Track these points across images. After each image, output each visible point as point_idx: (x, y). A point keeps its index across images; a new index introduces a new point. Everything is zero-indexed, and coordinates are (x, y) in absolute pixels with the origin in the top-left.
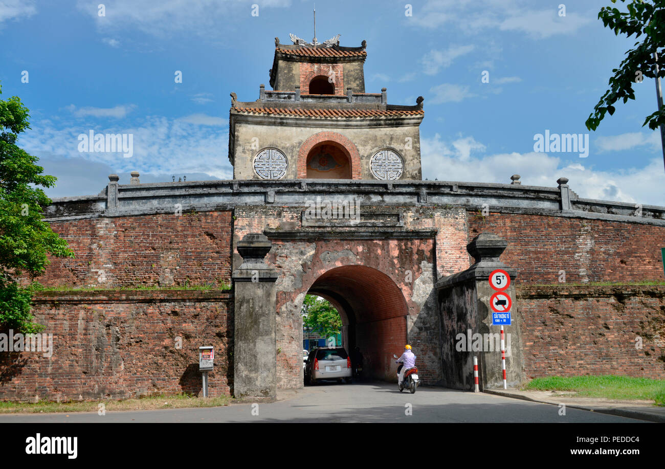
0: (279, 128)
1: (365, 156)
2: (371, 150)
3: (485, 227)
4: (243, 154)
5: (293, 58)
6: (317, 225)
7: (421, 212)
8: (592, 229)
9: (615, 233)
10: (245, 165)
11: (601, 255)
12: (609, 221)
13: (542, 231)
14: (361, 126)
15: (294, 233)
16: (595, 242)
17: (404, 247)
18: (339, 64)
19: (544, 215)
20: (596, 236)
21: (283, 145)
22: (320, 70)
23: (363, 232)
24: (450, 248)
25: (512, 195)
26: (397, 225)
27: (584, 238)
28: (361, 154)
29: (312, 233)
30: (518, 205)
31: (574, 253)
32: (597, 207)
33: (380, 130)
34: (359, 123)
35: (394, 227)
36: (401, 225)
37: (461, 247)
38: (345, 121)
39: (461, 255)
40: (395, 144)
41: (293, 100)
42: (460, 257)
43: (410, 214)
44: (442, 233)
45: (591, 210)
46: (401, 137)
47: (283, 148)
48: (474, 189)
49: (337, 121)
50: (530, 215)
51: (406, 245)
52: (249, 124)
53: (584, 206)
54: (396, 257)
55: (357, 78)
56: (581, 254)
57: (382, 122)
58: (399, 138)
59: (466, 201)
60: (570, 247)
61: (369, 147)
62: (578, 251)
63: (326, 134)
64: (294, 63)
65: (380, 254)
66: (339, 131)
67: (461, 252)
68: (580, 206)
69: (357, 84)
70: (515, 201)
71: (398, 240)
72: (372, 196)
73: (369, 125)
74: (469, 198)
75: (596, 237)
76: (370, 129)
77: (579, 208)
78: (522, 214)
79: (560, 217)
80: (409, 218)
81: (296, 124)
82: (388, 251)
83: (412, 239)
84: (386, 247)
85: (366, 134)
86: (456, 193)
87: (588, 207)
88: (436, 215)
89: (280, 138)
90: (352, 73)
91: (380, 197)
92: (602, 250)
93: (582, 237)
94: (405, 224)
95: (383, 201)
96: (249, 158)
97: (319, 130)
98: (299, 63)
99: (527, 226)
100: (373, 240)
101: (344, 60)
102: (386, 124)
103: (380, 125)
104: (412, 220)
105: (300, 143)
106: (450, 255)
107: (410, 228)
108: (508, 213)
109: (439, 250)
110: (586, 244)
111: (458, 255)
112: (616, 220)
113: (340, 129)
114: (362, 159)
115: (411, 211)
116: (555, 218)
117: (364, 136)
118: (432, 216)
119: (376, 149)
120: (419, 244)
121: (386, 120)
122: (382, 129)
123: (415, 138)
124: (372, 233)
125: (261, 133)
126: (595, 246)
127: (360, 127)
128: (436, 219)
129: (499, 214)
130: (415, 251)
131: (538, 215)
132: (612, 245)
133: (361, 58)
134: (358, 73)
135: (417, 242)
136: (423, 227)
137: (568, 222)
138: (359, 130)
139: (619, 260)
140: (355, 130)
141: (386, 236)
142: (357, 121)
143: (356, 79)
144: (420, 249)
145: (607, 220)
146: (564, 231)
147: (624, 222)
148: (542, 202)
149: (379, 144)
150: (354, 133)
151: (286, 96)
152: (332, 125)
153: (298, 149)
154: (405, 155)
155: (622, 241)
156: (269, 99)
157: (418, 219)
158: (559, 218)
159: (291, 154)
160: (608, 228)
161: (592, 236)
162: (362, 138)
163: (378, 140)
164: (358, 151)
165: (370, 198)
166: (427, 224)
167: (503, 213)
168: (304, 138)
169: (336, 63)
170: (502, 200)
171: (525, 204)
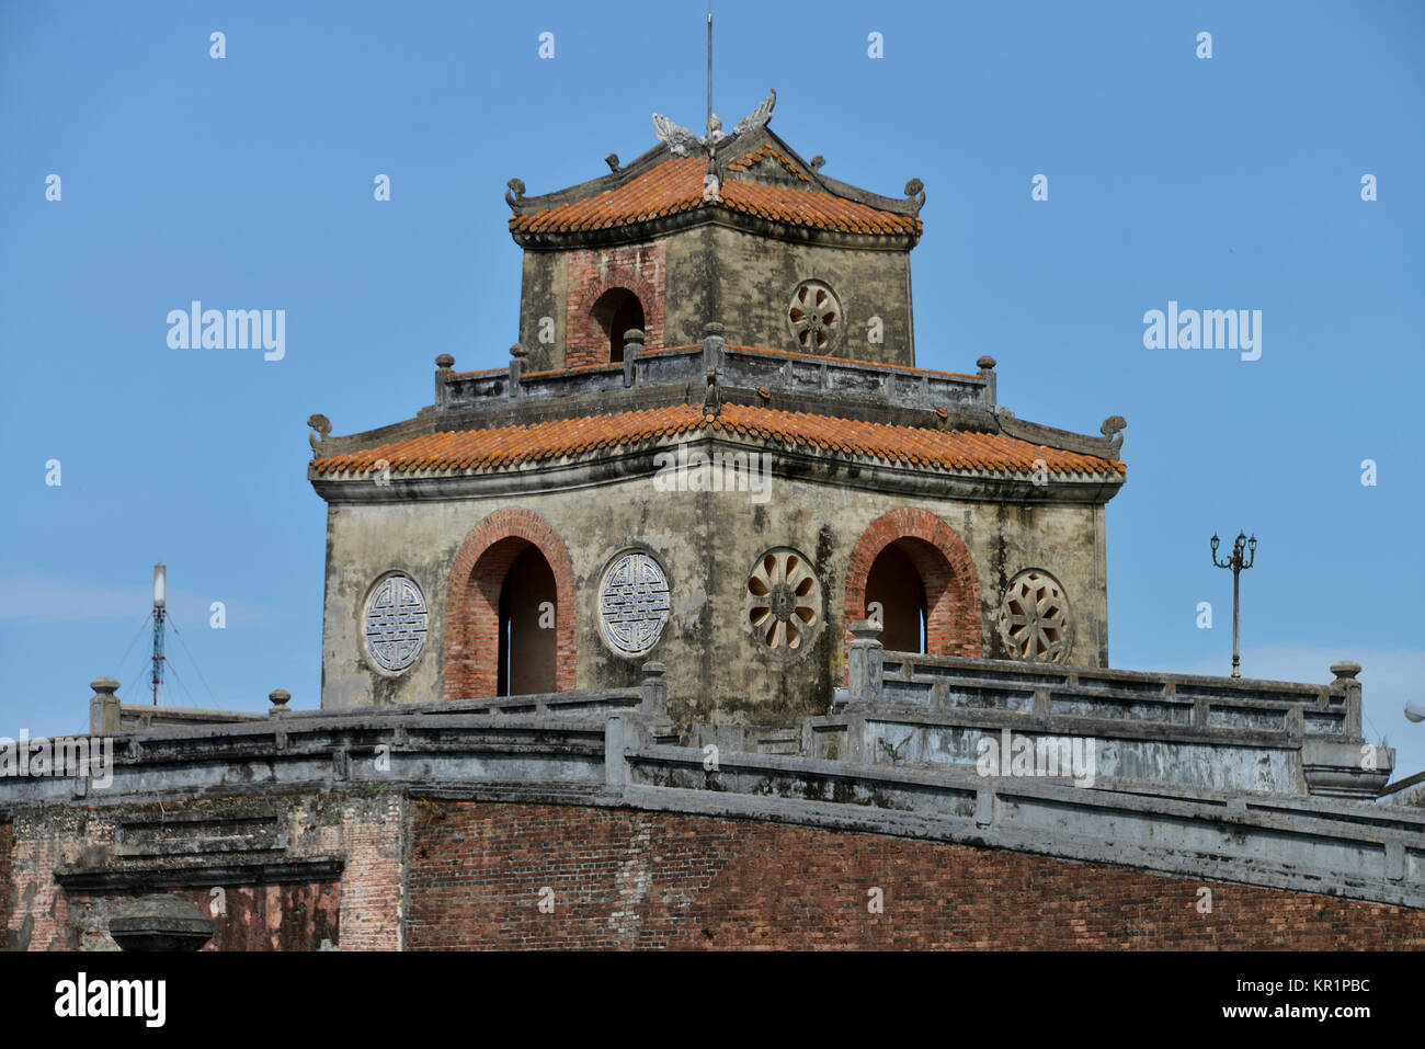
0: (411, 508)
1: (586, 576)
2: (599, 556)
3: (441, 843)
4: (339, 597)
5: (549, 243)
6: (137, 853)
7: (319, 808)
8: (651, 841)
9: (698, 850)
10: (344, 629)
11: (662, 916)
12: (689, 814)
13: (552, 850)
14: (575, 482)
15: (99, 874)
16: (654, 877)
17: (291, 904)
18: (657, 243)
19: (559, 805)
20: (658, 859)
21: (417, 560)
22: (612, 267)
23: (212, 868)
24: (365, 905)
25: (506, 749)
26: (273, 847)
27: (633, 869)
28: (577, 573)
29: (129, 873)
30: (523, 774)
31: (607, 913)
32: (685, 771)
33: (621, 490)
34: (568, 475)
35: (267, 850)
36: (281, 847)
37: (386, 901)
38: (536, 472)
39: (385, 923)
40: (652, 532)
41: (505, 395)
42: (382, 927)
43: (301, 815)
44: (354, 863)
45: (671, 783)
46: (667, 505)
47: (416, 572)
48: (439, 736)
49: (521, 474)
50: (533, 803)
51: (295, 896)
52: (353, 504)
53: (656, 769)
54: (277, 931)
55: (697, 284)
56: (622, 914)
57: (619, 465)
58: (662, 511)
59: (423, 769)
60: (602, 895)
61: (593, 549)
62: (617, 904)
63: (507, 518)
64: (557, 255)
65: (249, 923)
66: (531, 503)
67: (385, 915)
68: (648, 769)
69: (696, 306)
70: (517, 764)
71: (281, 884)
72: (254, 767)
73: (593, 478)
74: (429, 761)
75: (657, 864)
76: (599, 490)
77: (646, 776)
78: (515, 802)
79: (592, 806)
80: (297, 825)
81: (441, 493)
82: (263, 916)
83: (306, 883)
84: (259, 904)
85: (592, 507)
86: (400, 749)
87: (665, 772)
88: (346, 816)
89: (411, 542)
90: (687, 268)
91: (268, 768)
92: (666, 900)
93: (631, 863)
94: (290, 842)
95: (273, 779)
96: (351, 609)
97: (489, 507)
98: (568, 255)
99: (523, 836)
100: (239, 886)
101: (665, 228)
102: (629, 471)
103: (616, 474)
104: (302, 831)
105: (451, 552)
106: (365, 924)
107: (298, 851)
108: (489, 801)
109: (345, 909)
110: (635, 886)
111: (379, 924)
112: (702, 811)
113: (536, 498)
114: (579, 588)
115: (301, 808)
116: (582, 808)
117: (586, 512)
118: (337, 820)
119: (611, 551)
120: (317, 894)
121: (626, 457)
122: (625, 486)
123: (697, 507)
124: (228, 868)
125: (375, 528)
126: (652, 891)
127: (572, 485)
128: (347, 823)
129: (474, 806)
130: (311, 912)
131: (547, 804)
132: (689, 885)
133: (702, 212)
134: (698, 267)
135: (314, 888)
136: (322, 850)
137: (605, 821)
138: (574, 494)
139: (699, 930)
140: (567, 497)
141: (258, 877)
142: (562, 469)
143: (693, 288)
144: (319, 907)
145: (682, 813)
146: (594, 849)
147: (719, 815)
148: (571, 764)
149: (617, 535)
150: (567, 506)
151: (492, 384)
152: (513, 488)
153: (447, 571)
154: (673, 565)
155: (712, 873)
156: (456, 402)
157: (313, 828)
158: (589, 810)
159: (432, 588)
160: (686, 835)
161: (650, 860)
162: (581, 520)
163: (616, 523)
164: (571, 562)
165: (249, 774)
166: (330, 842)
167: (482, 802)
168: (458, 536)
169: (652, 240)
170: (494, 763)
171: (535, 771)
